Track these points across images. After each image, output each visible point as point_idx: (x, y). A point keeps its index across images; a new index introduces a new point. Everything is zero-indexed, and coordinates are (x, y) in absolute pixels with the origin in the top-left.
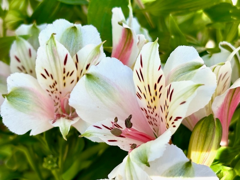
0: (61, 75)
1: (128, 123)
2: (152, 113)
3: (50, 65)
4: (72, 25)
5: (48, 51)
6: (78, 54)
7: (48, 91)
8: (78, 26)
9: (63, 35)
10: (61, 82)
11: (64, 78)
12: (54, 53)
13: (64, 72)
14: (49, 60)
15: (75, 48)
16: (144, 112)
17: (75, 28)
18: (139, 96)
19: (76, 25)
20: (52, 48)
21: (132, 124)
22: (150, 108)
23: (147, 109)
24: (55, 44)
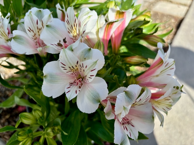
0: (37, 30)
1: (65, 41)
2: (75, 39)
3: (31, 25)
4: (39, 9)
5: (29, 18)
6: (42, 20)
7: (32, 38)
8: (42, 10)
9: (35, 13)
10: (37, 34)
11: (38, 32)
12: (32, 19)
13: (38, 29)
14: (30, 22)
15: (41, 18)
16: (72, 40)
17: (40, 11)
18: (69, 32)
19: (40, 9)
20: (30, 17)
21: (66, 41)
22: (74, 37)
23: (73, 38)
24: (32, 15)
